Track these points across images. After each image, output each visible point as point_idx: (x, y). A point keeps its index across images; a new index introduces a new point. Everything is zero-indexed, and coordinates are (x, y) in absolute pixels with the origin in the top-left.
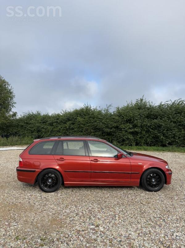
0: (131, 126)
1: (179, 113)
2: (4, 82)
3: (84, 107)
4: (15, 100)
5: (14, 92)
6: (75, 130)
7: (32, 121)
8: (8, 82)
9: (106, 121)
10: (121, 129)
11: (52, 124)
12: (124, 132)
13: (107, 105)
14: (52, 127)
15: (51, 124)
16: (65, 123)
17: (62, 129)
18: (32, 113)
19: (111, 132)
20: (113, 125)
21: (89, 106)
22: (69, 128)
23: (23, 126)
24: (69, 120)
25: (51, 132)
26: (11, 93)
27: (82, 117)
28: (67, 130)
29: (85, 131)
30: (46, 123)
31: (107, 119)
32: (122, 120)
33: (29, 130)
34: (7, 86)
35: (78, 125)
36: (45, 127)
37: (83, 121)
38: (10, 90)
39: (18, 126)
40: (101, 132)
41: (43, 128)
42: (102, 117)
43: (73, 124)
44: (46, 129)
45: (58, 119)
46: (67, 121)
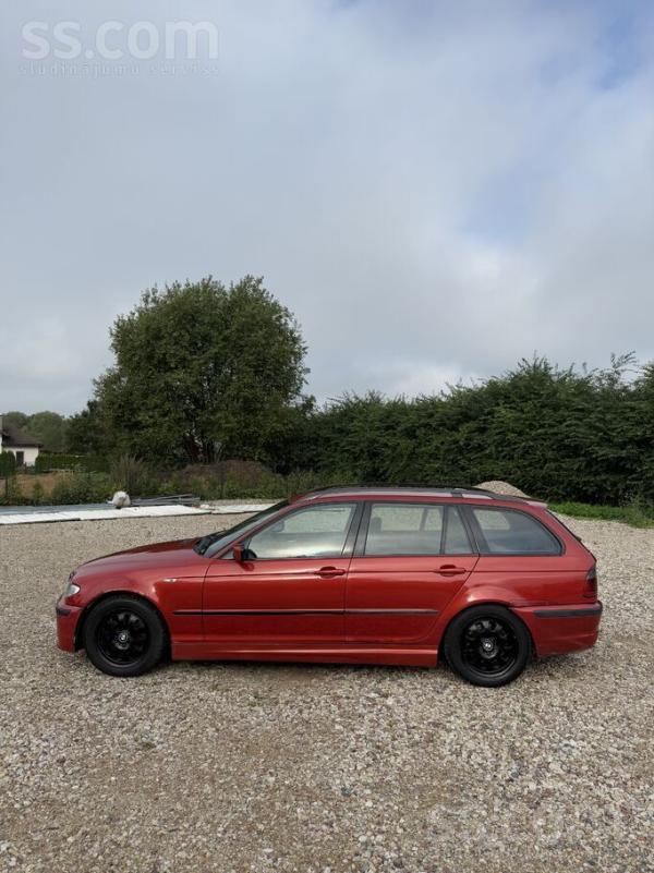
2: (275, 308)
3: (520, 369)
4: (306, 361)
5: (304, 338)
6: (487, 452)
7: (355, 422)
8: (286, 310)
9: (602, 420)
11: (415, 431)
13: (613, 356)
14: (412, 443)
15: (410, 433)
16: (454, 428)
17: (445, 447)
18: (357, 398)
19: (621, 459)
20: (630, 434)
21: (543, 366)
22: (467, 445)
23: (328, 438)
24: (466, 417)
25: (410, 458)
26: (295, 340)
27: (510, 408)
28: (460, 450)
29: (522, 457)
30: (395, 429)
31: (608, 409)
33: (347, 451)
34: (283, 321)
35: (497, 434)
36: (392, 441)
37: (517, 420)
38: (292, 333)
39: (317, 440)
40: (581, 459)
41: (386, 445)
42: (586, 405)
43: (482, 430)
44: (394, 448)
45: (431, 416)
46: (460, 422)
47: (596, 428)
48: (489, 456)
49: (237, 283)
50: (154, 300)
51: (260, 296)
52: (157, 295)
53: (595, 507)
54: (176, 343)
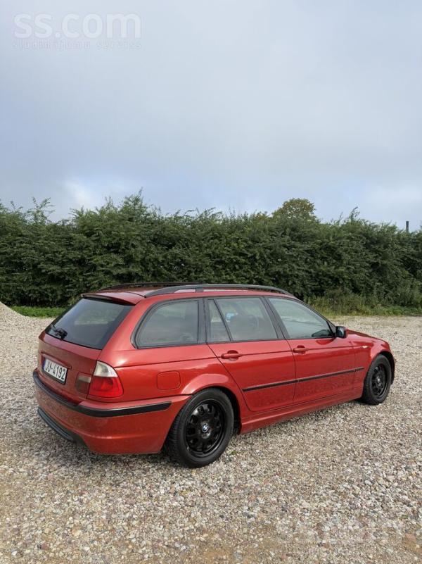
0: (121, 261)
1: (216, 237)
9: (47, 245)
10: (94, 268)
12: (101, 275)
13: (34, 199)
20: (70, 257)
32: (96, 244)
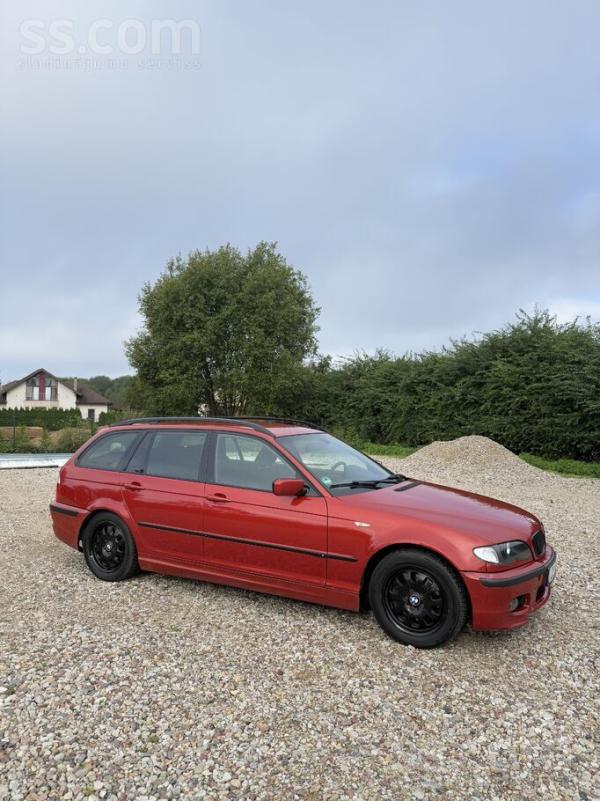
2: (289, 272)
3: (520, 322)
4: (318, 321)
6: (483, 407)
7: (362, 379)
11: (415, 387)
14: (410, 399)
15: (410, 390)
16: (452, 384)
17: (443, 403)
18: (367, 356)
22: (464, 400)
23: (337, 395)
24: (464, 372)
25: (408, 414)
27: (507, 362)
28: (457, 406)
29: (517, 412)
30: (397, 385)
33: (353, 407)
34: (297, 284)
35: (494, 389)
36: (393, 398)
37: (511, 375)
38: (302, 294)
39: (327, 397)
40: (575, 413)
41: (386, 402)
42: (582, 357)
43: (480, 385)
44: (394, 405)
45: (431, 371)
46: (458, 378)
47: (590, 381)
48: (486, 412)
49: (253, 249)
50: (178, 268)
51: (274, 261)
52: (181, 263)
53: (589, 465)
54: (192, 307)
